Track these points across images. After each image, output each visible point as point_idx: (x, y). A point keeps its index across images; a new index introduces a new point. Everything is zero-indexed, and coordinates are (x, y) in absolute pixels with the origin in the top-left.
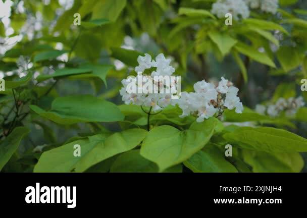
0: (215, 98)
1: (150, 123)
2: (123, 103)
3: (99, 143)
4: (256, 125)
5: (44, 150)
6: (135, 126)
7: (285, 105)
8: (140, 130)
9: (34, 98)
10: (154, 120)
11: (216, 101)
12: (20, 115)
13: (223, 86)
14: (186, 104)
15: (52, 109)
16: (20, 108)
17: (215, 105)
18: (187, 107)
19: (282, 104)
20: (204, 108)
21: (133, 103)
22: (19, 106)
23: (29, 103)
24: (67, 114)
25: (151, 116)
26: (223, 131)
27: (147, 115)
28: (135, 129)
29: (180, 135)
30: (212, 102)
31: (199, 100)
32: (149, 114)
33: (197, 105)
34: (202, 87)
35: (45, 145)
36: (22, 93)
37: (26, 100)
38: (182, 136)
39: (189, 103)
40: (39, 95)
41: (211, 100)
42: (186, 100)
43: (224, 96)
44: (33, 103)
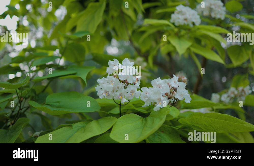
0: (168, 91)
1: (121, 112)
2: (98, 97)
3: (80, 129)
4: (211, 111)
5: (41, 135)
6: (108, 115)
7: (236, 92)
8: (112, 117)
9: (33, 95)
10: (125, 110)
11: (169, 94)
12: (23, 108)
13: (175, 82)
14: (146, 97)
15: (46, 103)
16: (22, 103)
17: (169, 96)
18: (147, 99)
19: (233, 93)
20: (160, 100)
21: (106, 97)
22: (22, 101)
23: (29, 99)
24: (58, 107)
25: (121, 106)
26: (178, 117)
27: (119, 105)
28: (109, 117)
29: (142, 121)
30: (167, 94)
31: (156, 93)
32: (120, 105)
33: (154, 98)
34: (158, 83)
35: (42, 131)
36: (23, 92)
37: (27, 96)
38: (144, 121)
39: (149, 96)
40: (37, 92)
41: (166, 93)
42: (146, 94)
43: (175, 90)
44: (32, 99)
